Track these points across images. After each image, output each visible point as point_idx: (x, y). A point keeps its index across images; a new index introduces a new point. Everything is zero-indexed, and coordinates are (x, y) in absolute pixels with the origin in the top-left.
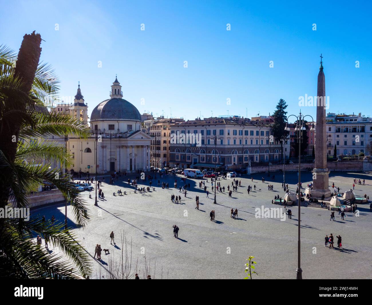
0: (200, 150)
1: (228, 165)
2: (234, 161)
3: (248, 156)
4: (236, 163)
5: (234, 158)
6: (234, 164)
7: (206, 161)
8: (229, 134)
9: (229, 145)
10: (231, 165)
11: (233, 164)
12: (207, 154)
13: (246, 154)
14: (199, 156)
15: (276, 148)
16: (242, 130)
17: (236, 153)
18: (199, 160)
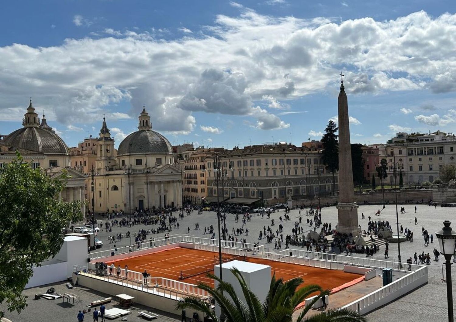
0: (237, 182)
1: (267, 199)
2: (275, 194)
3: (292, 188)
4: (277, 197)
5: (275, 191)
6: (275, 198)
7: (244, 196)
8: (266, 164)
9: (267, 176)
10: (271, 199)
11: (273, 198)
12: (245, 188)
13: (289, 186)
14: (236, 190)
15: (327, 177)
16: (283, 158)
17: (277, 186)
18: (237, 194)
